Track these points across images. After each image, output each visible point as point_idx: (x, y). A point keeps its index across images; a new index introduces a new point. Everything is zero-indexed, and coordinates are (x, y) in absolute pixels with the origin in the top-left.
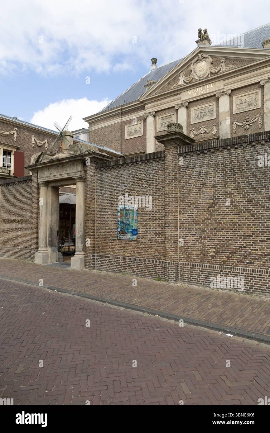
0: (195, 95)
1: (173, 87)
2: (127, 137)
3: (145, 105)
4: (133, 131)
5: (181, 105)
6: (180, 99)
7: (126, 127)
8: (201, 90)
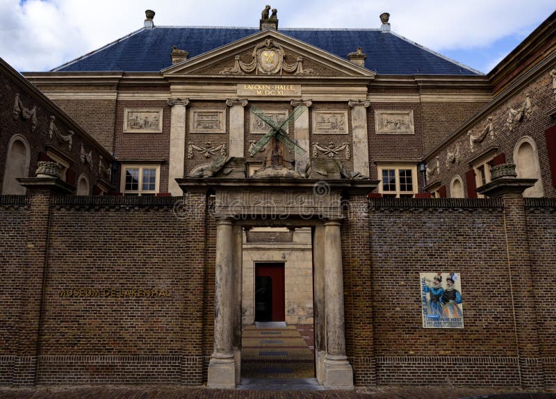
0: (259, 93)
1: (223, 72)
2: (126, 128)
3: (170, 84)
4: (142, 122)
5: (237, 102)
6: (235, 92)
7: (126, 111)
8: (268, 89)
